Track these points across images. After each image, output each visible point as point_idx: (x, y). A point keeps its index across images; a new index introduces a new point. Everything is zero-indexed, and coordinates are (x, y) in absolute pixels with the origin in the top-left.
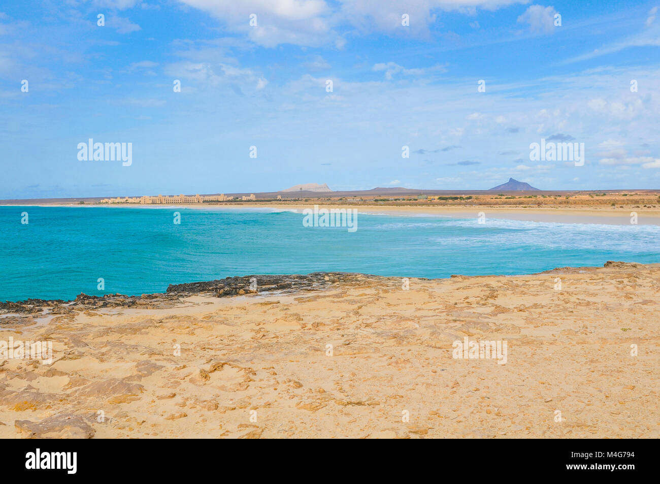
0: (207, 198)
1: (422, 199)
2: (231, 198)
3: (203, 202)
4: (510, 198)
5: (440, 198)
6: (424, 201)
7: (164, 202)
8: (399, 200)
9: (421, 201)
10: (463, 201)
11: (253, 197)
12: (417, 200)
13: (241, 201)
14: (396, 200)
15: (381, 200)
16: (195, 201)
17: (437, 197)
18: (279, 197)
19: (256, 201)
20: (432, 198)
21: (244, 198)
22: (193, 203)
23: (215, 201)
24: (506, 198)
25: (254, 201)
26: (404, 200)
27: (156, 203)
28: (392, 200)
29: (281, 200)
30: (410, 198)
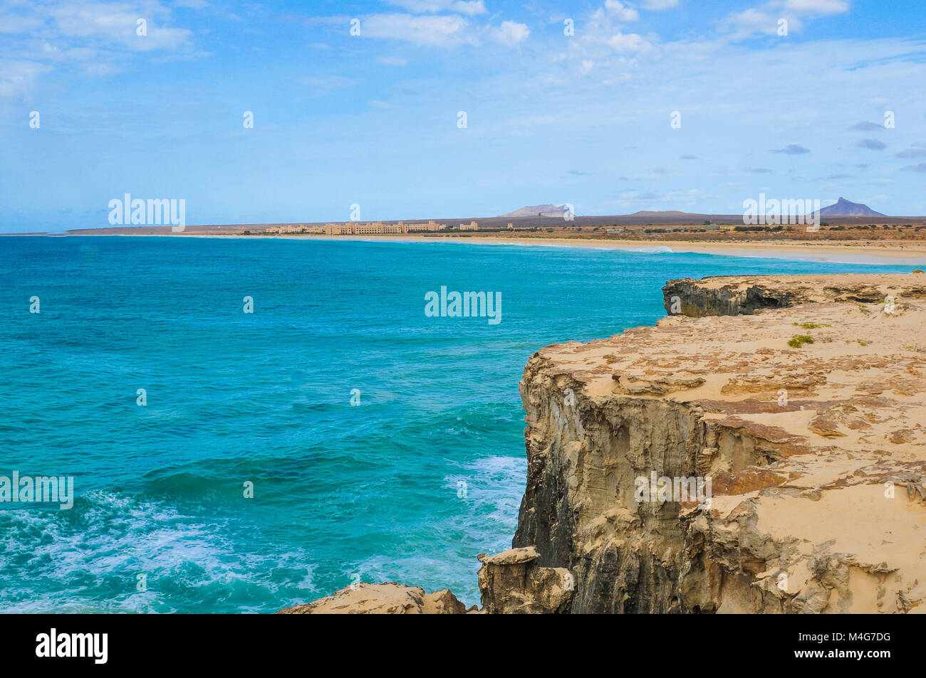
0: (413, 227)
1: (711, 230)
2: (443, 227)
3: (409, 232)
4: (836, 229)
5: (737, 229)
6: (715, 232)
7: (356, 233)
8: (680, 231)
9: (710, 232)
10: (770, 234)
11: (474, 226)
12: (704, 231)
13: (459, 231)
14: (675, 231)
15: (655, 231)
16: (398, 231)
17: (732, 228)
18: (510, 226)
19: (479, 231)
20: (726, 228)
21: (462, 227)
22: (394, 233)
23: (424, 231)
24: (831, 229)
25: (476, 231)
26: (686, 231)
27: (346, 234)
28: (670, 231)
29: (512, 230)
30: (694, 227)
